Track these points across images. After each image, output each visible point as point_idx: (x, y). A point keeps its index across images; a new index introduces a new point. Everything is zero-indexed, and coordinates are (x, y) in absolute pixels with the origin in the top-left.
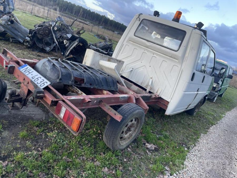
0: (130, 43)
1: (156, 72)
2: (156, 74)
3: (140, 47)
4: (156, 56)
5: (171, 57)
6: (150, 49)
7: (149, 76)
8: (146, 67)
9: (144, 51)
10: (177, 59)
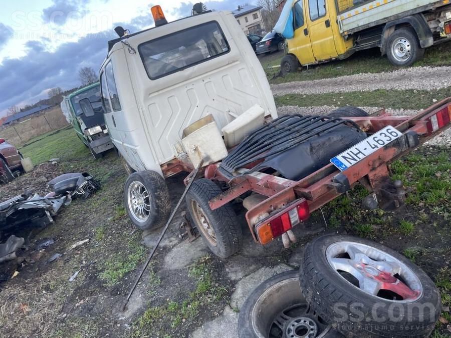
0: (152, 97)
1: (226, 99)
2: (229, 100)
3: (174, 89)
4: (209, 80)
5: (228, 64)
6: (194, 77)
7: (223, 112)
8: (210, 107)
9: (187, 89)
10: (237, 61)
